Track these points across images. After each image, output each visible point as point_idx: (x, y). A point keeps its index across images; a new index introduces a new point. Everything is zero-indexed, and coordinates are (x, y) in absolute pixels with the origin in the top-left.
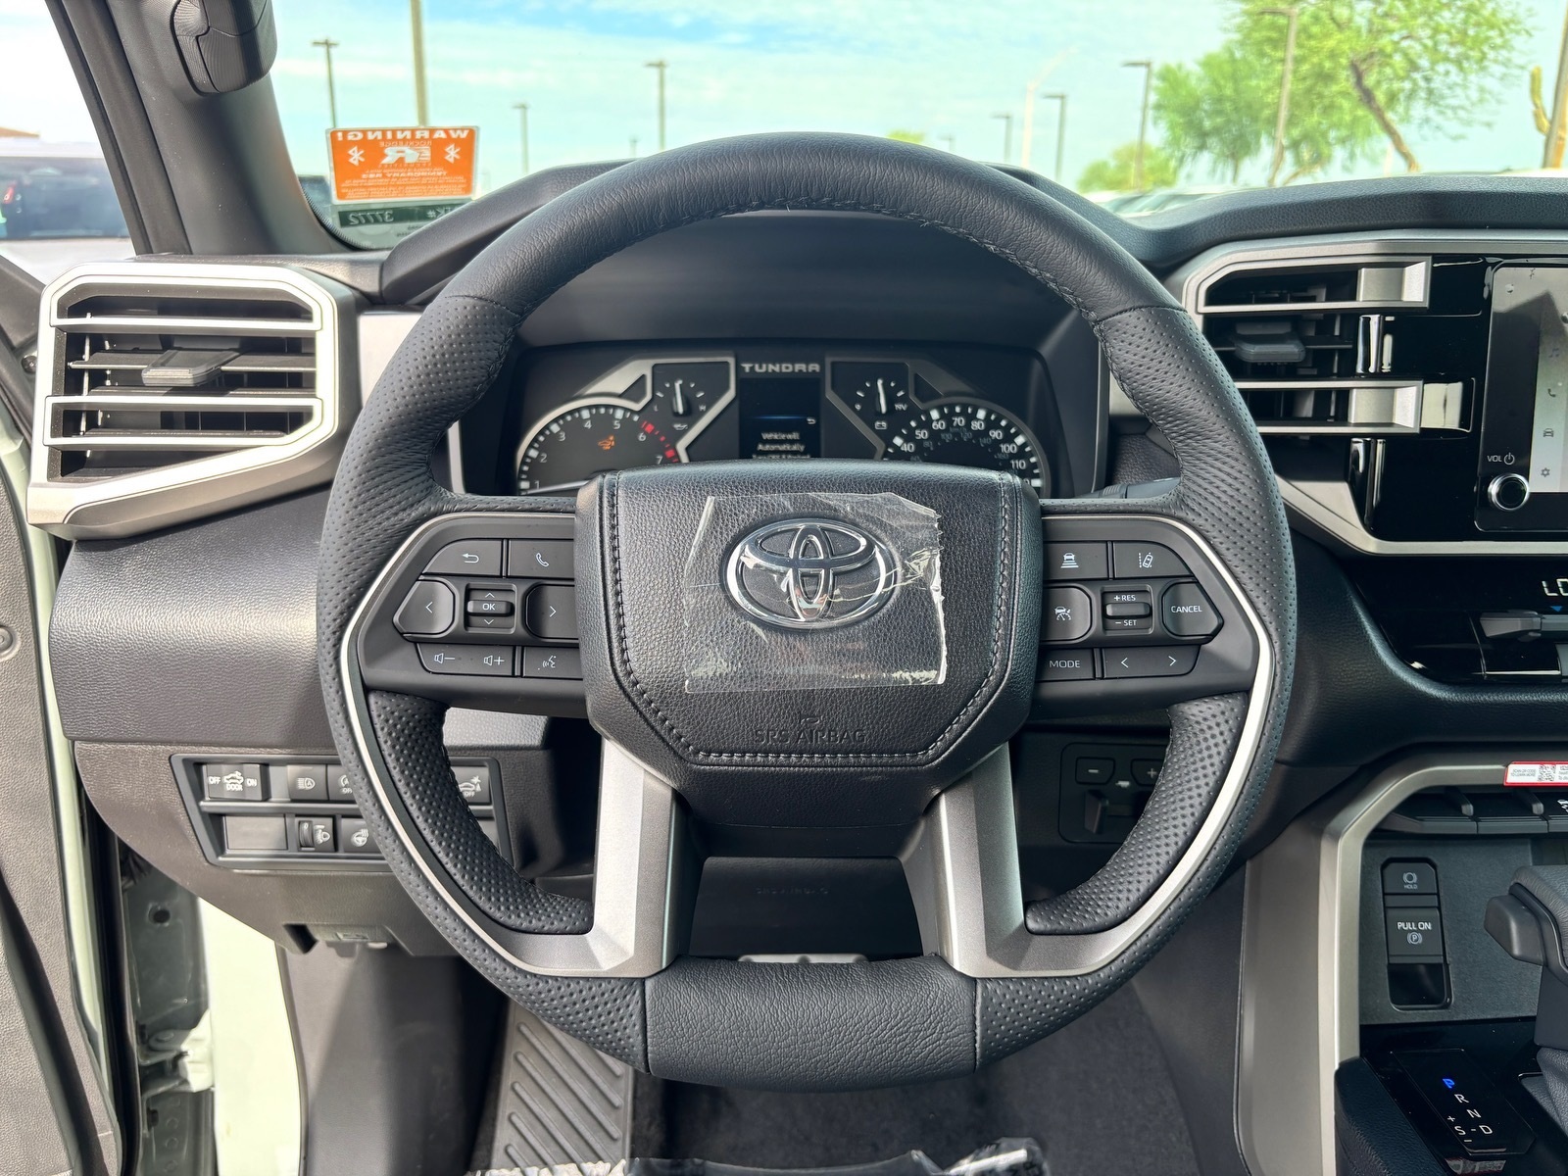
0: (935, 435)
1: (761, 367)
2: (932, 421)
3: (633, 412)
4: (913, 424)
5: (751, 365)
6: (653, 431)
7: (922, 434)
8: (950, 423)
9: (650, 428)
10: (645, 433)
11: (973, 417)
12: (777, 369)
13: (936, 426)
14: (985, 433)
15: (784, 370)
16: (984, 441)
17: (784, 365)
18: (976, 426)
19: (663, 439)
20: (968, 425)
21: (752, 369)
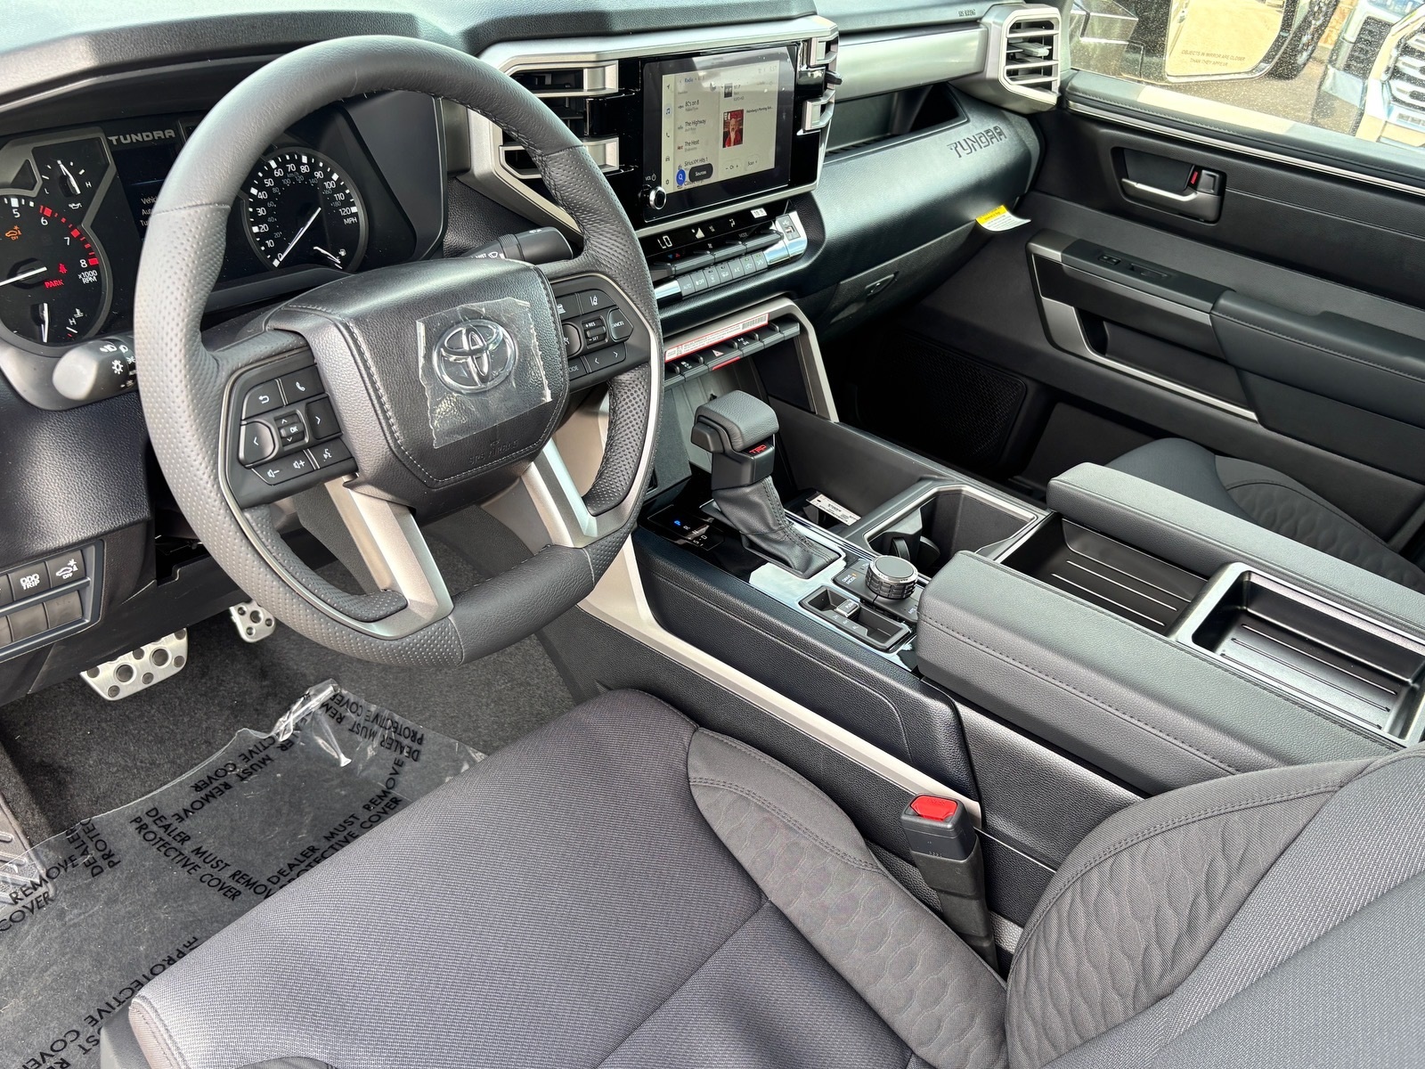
0: (278, 181)
1: (125, 139)
2: (273, 170)
3: (28, 199)
4: (260, 174)
5: (116, 137)
6: (52, 214)
7: (269, 183)
8: (285, 169)
9: (48, 212)
10: (46, 217)
11: (299, 163)
12: (140, 139)
13: (278, 173)
14: (310, 175)
15: (146, 139)
16: (313, 181)
17: (144, 134)
18: (304, 169)
19: (63, 220)
20: (298, 170)
21: (118, 140)
